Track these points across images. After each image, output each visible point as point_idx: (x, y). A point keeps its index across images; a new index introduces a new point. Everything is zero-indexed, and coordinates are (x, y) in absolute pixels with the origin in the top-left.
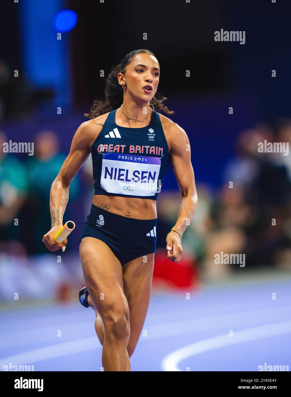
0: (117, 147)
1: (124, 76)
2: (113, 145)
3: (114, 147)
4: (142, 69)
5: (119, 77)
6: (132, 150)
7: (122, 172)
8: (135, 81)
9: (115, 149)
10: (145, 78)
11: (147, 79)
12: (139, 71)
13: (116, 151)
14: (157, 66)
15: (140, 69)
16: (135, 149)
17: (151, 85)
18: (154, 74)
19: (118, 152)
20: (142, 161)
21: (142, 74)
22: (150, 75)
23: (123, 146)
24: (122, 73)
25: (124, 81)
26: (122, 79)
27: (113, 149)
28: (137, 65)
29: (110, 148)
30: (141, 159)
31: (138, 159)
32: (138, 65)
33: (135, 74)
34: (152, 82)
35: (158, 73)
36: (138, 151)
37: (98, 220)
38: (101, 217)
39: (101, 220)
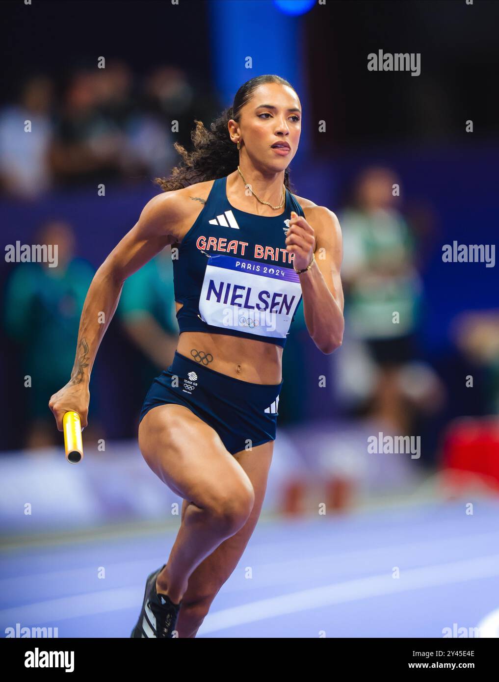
0: (233, 245)
1: (239, 126)
2: (226, 240)
3: (227, 243)
4: (268, 113)
5: (230, 127)
6: (259, 254)
7: (239, 292)
8: (257, 134)
9: (230, 248)
10: (274, 127)
11: (278, 129)
12: (264, 116)
13: (232, 251)
14: (297, 105)
15: (266, 112)
16: (264, 252)
17: (287, 139)
19: (235, 252)
20: (277, 274)
21: (268, 121)
22: (284, 122)
23: (244, 244)
24: (235, 120)
25: (238, 135)
26: (235, 131)
27: (226, 247)
28: (258, 106)
29: (221, 245)
30: (275, 271)
31: (270, 271)
32: (262, 106)
33: (257, 123)
34: (287, 134)
35: (299, 117)
36: (269, 256)
37: (186, 381)
38: (193, 376)
39: (191, 381)
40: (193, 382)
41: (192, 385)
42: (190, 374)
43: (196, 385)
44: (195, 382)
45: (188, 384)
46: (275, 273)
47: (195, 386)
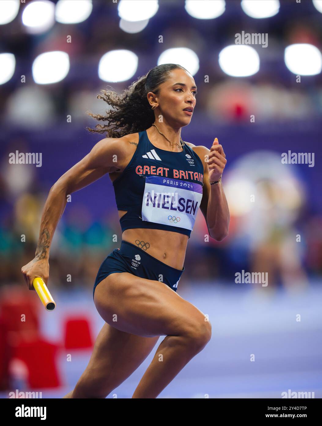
0: (160, 170)
1: (158, 96)
2: (155, 167)
3: (156, 169)
4: (181, 88)
5: (149, 97)
6: (176, 175)
9: (158, 172)
10: (185, 98)
11: (189, 99)
12: (178, 91)
13: (160, 174)
15: (179, 88)
16: (179, 174)
18: (193, 93)
19: (162, 175)
21: (181, 93)
24: (153, 93)
25: (157, 102)
26: (153, 100)
27: (156, 172)
29: (152, 170)
31: (184, 184)
32: (176, 85)
36: (183, 177)
37: (133, 260)
38: (138, 257)
39: (137, 261)
40: (138, 261)
41: (137, 263)
42: (136, 256)
43: (140, 263)
44: (139, 261)
45: (134, 262)
46: (187, 186)
47: (138, 264)
